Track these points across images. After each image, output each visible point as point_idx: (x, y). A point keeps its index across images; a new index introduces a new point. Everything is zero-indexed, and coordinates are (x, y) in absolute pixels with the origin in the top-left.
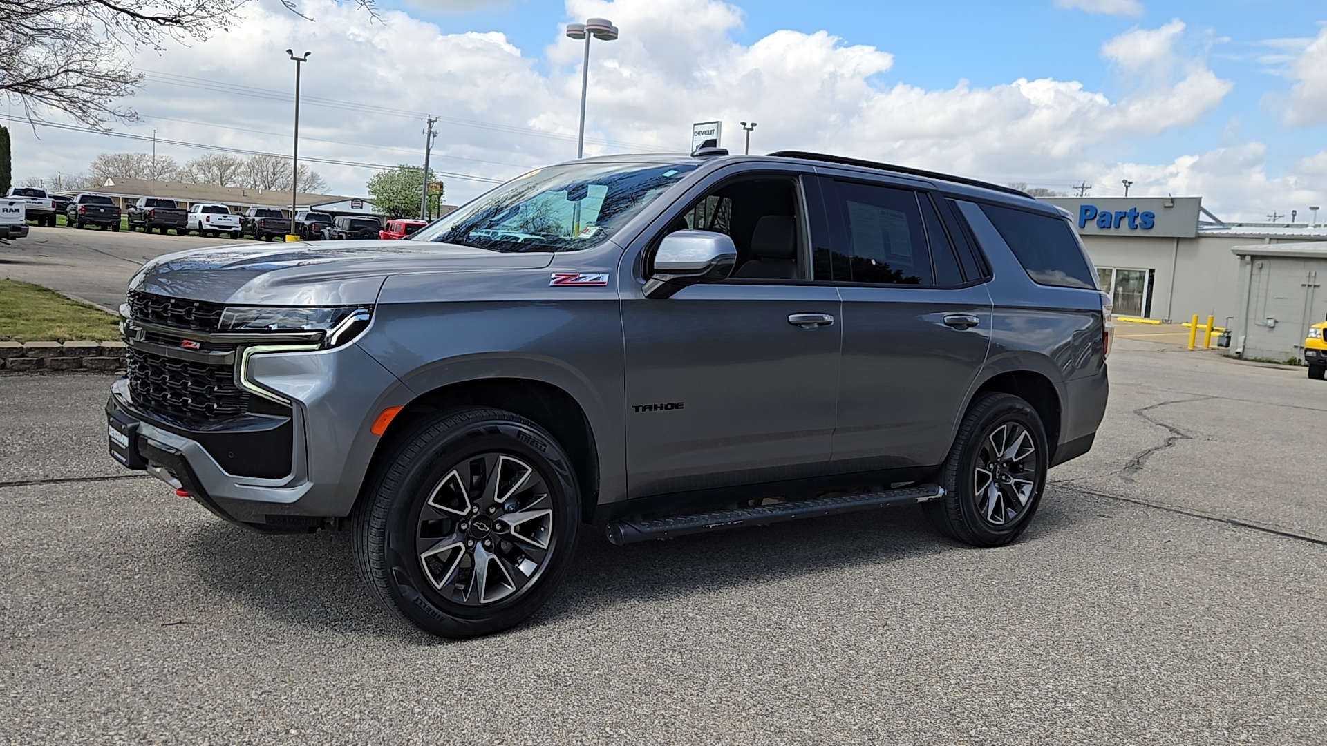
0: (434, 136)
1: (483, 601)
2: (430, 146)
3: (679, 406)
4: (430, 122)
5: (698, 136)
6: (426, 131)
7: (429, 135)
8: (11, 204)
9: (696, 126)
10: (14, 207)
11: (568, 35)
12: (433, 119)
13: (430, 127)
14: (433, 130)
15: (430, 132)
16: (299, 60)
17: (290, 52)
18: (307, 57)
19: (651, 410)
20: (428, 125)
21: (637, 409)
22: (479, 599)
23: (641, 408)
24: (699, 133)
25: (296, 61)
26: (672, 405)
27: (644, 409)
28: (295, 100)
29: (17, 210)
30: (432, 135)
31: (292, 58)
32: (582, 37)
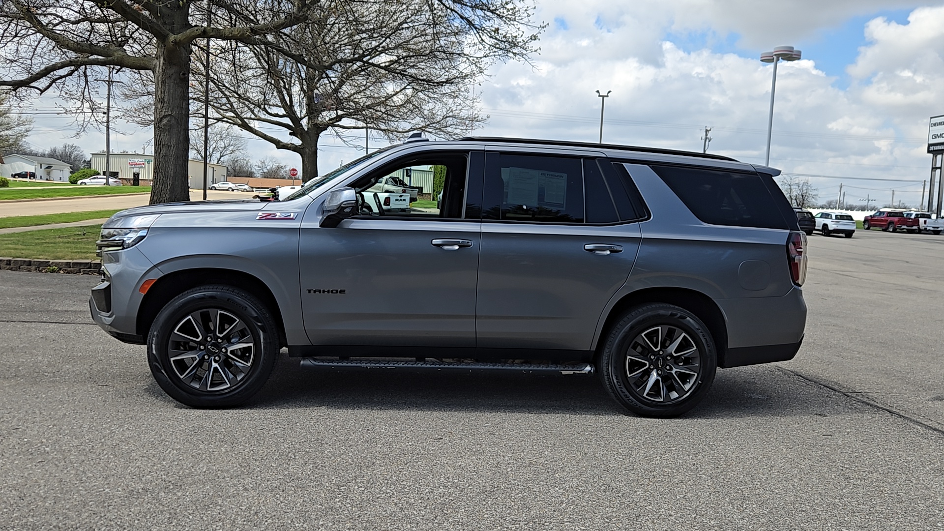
0: (709, 141)
1: (209, 389)
2: (706, 148)
3: (342, 292)
4: (707, 131)
5: (934, 127)
6: (704, 138)
7: (705, 141)
8: (401, 196)
9: (932, 119)
10: (402, 198)
11: (762, 61)
12: (709, 129)
13: (706, 135)
14: (708, 136)
15: (706, 138)
16: (603, 97)
17: (598, 92)
18: (609, 94)
19: (320, 292)
20: (705, 134)
21: (310, 291)
22: (207, 388)
23: (312, 292)
24: (935, 125)
25: (601, 98)
26: (337, 291)
27: (315, 292)
28: (600, 122)
29: (404, 200)
30: (707, 140)
31: (599, 96)
32: (771, 61)
